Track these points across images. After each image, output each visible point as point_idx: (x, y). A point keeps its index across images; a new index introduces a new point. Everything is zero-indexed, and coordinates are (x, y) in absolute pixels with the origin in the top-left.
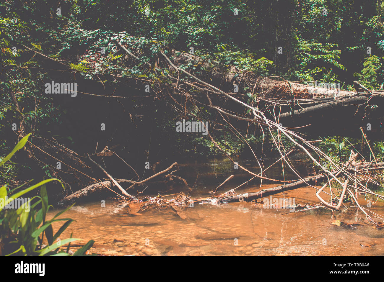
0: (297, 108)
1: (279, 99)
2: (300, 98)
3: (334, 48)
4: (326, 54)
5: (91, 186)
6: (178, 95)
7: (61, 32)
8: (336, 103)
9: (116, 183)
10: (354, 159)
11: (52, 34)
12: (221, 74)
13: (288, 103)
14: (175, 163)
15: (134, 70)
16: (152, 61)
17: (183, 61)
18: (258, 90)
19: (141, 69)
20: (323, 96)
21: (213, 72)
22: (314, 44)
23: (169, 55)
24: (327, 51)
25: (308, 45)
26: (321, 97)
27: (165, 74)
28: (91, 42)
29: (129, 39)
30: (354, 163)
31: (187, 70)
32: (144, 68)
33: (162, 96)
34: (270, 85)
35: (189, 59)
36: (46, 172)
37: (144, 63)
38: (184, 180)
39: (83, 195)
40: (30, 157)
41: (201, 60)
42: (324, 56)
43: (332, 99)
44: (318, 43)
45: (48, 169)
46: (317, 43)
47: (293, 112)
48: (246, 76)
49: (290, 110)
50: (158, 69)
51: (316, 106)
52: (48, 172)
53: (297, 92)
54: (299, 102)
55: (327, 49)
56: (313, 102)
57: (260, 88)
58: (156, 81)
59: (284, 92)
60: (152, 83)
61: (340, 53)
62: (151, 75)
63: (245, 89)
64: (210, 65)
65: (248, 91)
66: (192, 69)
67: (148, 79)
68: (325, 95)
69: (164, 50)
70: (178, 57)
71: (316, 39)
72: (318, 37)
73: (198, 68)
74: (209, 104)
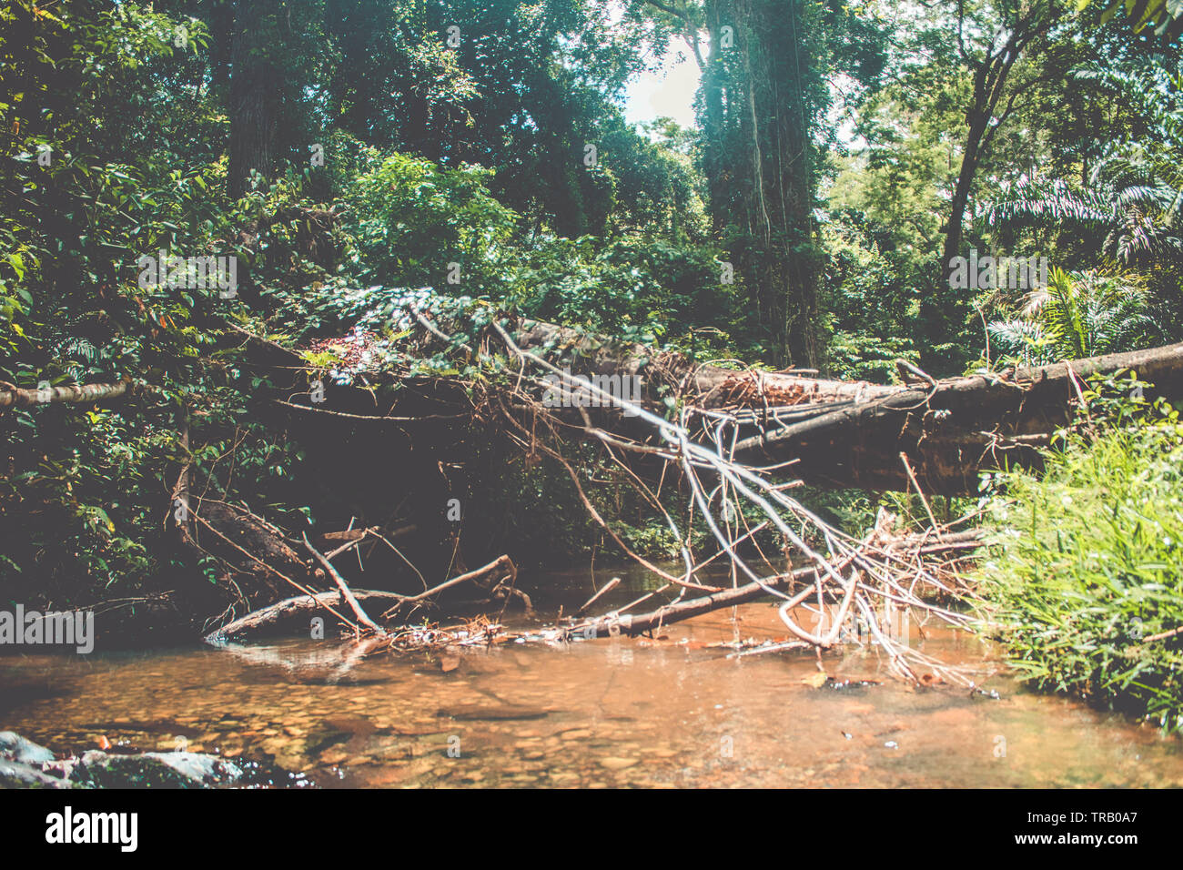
0: (774, 425)
1: (736, 408)
2: (781, 404)
3: (906, 347)
4: (889, 358)
5: (289, 601)
6: (521, 410)
7: (308, 296)
8: (858, 411)
9: (351, 597)
10: (887, 528)
11: (290, 299)
12: (614, 361)
13: (753, 416)
14: (504, 557)
15: (436, 361)
16: (475, 343)
17: (537, 341)
18: (691, 391)
19: (450, 360)
20: (831, 398)
21: (598, 359)
22: (865, 340)
23: (510, 328)
24: (891, 353)
25: (853, 341)
26: (827, 400)
27: (497, 367)
28: (361, 311)
29: (437, 300)
30: (885, 537)
31: (546, 357)
32: (456, 356)
33: (489, 413)
34: (716, 379)
35: (551, 335)
36: (205, 573)
37: (458, 347)
38: (525, 596)
39: (266, 621)
40: (185, 540)
41: (575, 335)
42: (886, 362)
43: (851, 403)
44: (874, 337)
45: (211, 564)
46: (871, 337)
47: (764, 436)
48: (667, 364)
49: (758, 432)
50: (484, 357)
51: (815, 421)
52: (210, 573)
53: (776, 393)
54: (779, 414)
55: (891, 349)
56: (808, 413)
57: (693, 386)
58: (477, 382)
59: (746, 394)
60: (468, 386)
61: (919, 356)
62: (470, 370)
63: (660, 390)
64: (592, 343)
65: (669, 393)
66: (554, 354)
67: (461, 379)
68: (835, 396)
69: (500, 318)
70: (529, 331)
71: (868, 330)
72: (873, 327)
73: (567, 352)
74: (585, 425)
